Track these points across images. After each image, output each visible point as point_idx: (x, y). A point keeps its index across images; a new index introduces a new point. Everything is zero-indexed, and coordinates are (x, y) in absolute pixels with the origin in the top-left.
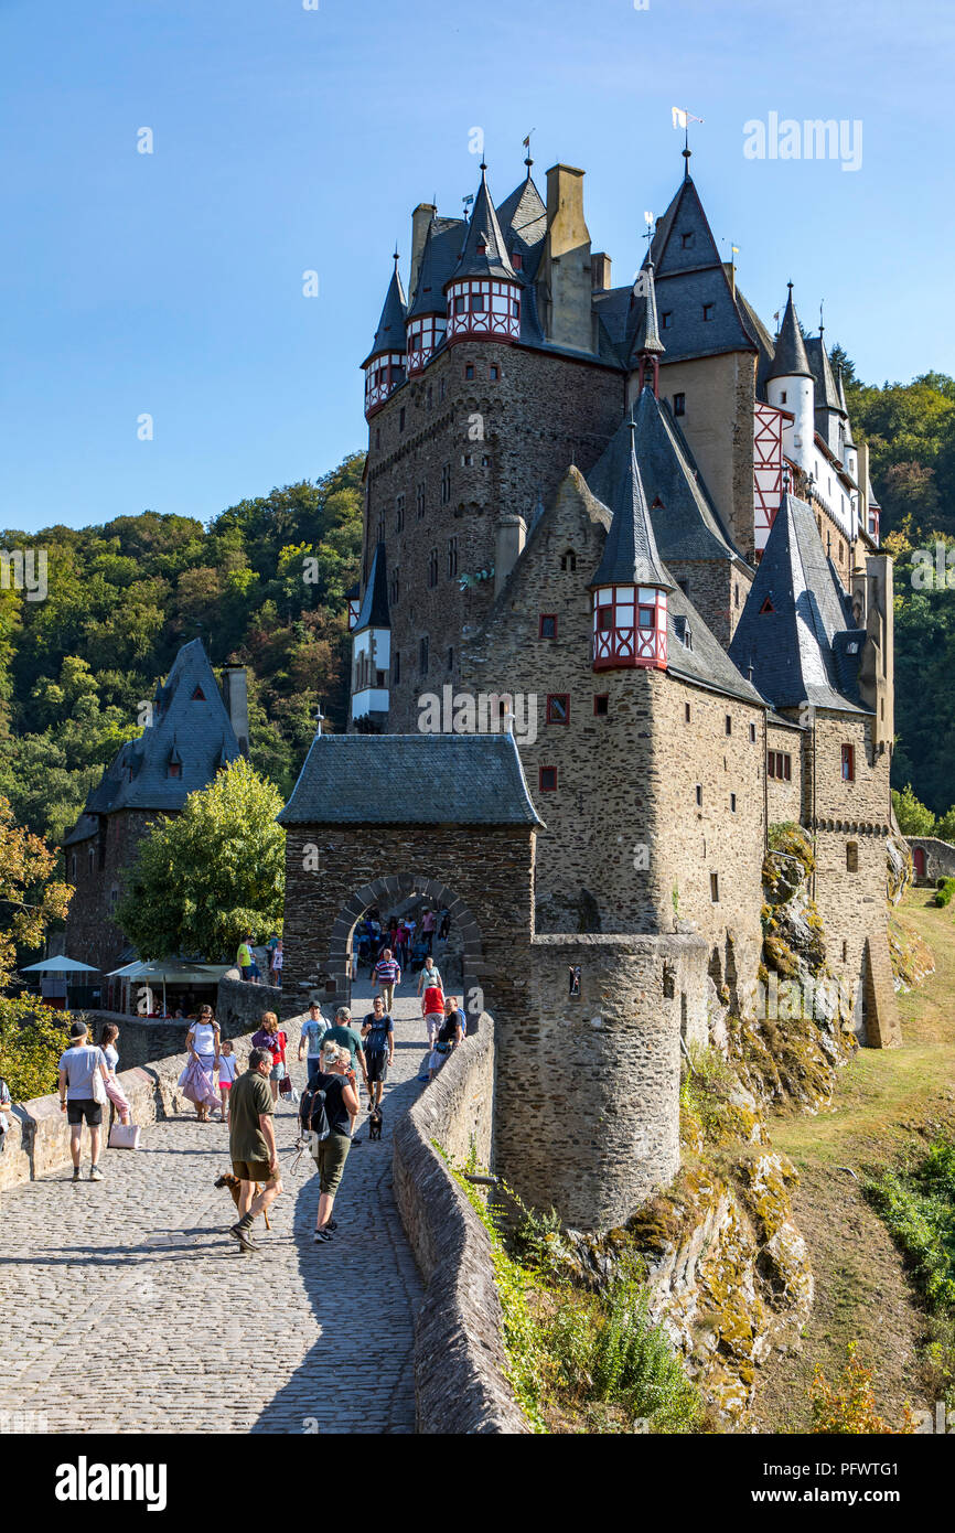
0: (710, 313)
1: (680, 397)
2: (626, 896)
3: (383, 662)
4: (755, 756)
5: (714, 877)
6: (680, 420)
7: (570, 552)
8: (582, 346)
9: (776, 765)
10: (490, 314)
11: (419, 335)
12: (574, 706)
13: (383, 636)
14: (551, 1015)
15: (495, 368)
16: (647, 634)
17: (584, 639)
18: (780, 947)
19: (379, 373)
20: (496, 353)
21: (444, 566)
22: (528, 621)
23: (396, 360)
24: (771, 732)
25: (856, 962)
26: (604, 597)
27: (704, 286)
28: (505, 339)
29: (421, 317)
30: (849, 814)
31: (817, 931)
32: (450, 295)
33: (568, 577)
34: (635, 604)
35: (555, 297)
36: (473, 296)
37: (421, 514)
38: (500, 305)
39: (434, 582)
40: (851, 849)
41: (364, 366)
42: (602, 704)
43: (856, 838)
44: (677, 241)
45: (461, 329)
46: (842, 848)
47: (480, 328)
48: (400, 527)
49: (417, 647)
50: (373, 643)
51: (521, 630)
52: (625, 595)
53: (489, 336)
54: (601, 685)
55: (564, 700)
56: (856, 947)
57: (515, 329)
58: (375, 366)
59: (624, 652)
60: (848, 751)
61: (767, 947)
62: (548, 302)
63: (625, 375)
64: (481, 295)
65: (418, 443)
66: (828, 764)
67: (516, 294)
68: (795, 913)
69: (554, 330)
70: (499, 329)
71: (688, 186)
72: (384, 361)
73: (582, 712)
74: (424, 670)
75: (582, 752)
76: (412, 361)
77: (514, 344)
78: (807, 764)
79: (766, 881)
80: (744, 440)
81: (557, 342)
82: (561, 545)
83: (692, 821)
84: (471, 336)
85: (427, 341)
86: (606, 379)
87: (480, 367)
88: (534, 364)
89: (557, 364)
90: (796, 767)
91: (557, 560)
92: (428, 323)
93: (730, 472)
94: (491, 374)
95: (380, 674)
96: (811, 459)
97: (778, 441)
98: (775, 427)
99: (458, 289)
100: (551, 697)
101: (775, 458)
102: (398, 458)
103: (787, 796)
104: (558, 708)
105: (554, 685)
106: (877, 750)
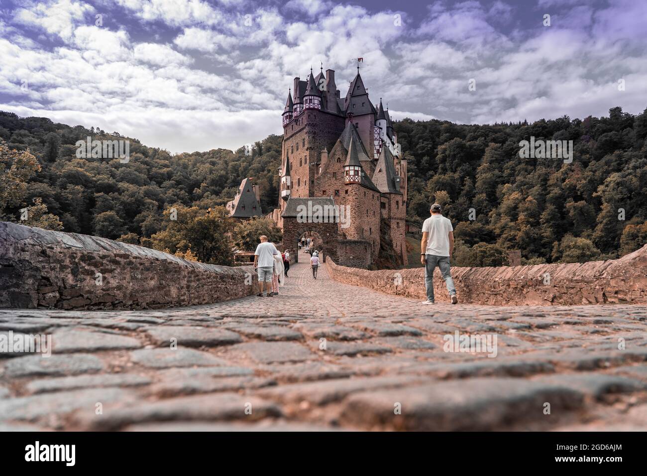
0: (364, 105)
1: (357, 124)
2: (353, 233)
3: (289, 184)
4: (378, 203)
5: (370, 229)
6: (357, 129)
7: (339, 158)
8: (334, 112)
9: (383, 205)
10: (314, 104)
11: (296, 109)
12: (340, 192)
13: (289, 178)
14: (341, 256)
15: (315, 116)
16: (357, 177)
17: (342, 177)
18: (384, 244)
19: (287, 117)
20: (315, 113)
21: (303, 161)
22: (330, 174)
23: (290, 114)
24: (382, 198)
25: (399, 248)
26: (347, 168)
27: (363, 99)
28: (317, 109)
29: (297, 104)
30: (398, 216)
31: (391, 241)
32: (304, 99)
33: (339, 164)
34: (354, 170)
36: (310, 99)
37: (297, 150)
38: (316, 102)
39: (301, 165)
40: (398, 223)
41: (283, 115)
42: (346, 192)
43: (398, 221)
44: (356, 88)
45: (307, 107)
46: (396, 224)
47: (311, 107)
48: (292, 153)
49: (297, 180)
50: (286, 179)
51: (329, 176)
52: (352, 168)
53: (314, 109)
54: (347, 188)
55: (338, 191)
56: (399, 244)
57: (319, 107)
58: (285, 115)
59: (352, 180)
60: (397, 202)
61: (381, 245)
62: (327, 101)
63: (345, 118)
64: (312, 99)
65: (297, 133)
66: (393, 205)
67: (320, 99)
68: (386, 237)
69: (328, 108)
70: (316, 107)
71: (359, 76)
72: (288, 114)
73: (342, 194)
74: (299, 185)
75: (342, 202)
76: (295, 114)
77: (319, 111)
78: (390, 205)
79: (381, 230)
80: (372, 133)
81: (329, 111)
82: (338, 157)
83: (366, 217)
84: (309, 109)
85: (298, 109)
86: (340, 119)
87: (312, 116)
88: (324, 115)
89: (329, 116)
90: (387, 206)
91: (336, 160)
92: (298, 105)
93: (369, 142)
94: (314, 117)
95: (288, 187)
96: (386, 138)
97: (379, 134)
98: (378, 131)
99: (306, 98)
100: (336, 190)
101: (378, 138)
102: (291, 136)
103: (385, 212)
104: (337, 193)
105: (336, 188)
106: (403, 202)
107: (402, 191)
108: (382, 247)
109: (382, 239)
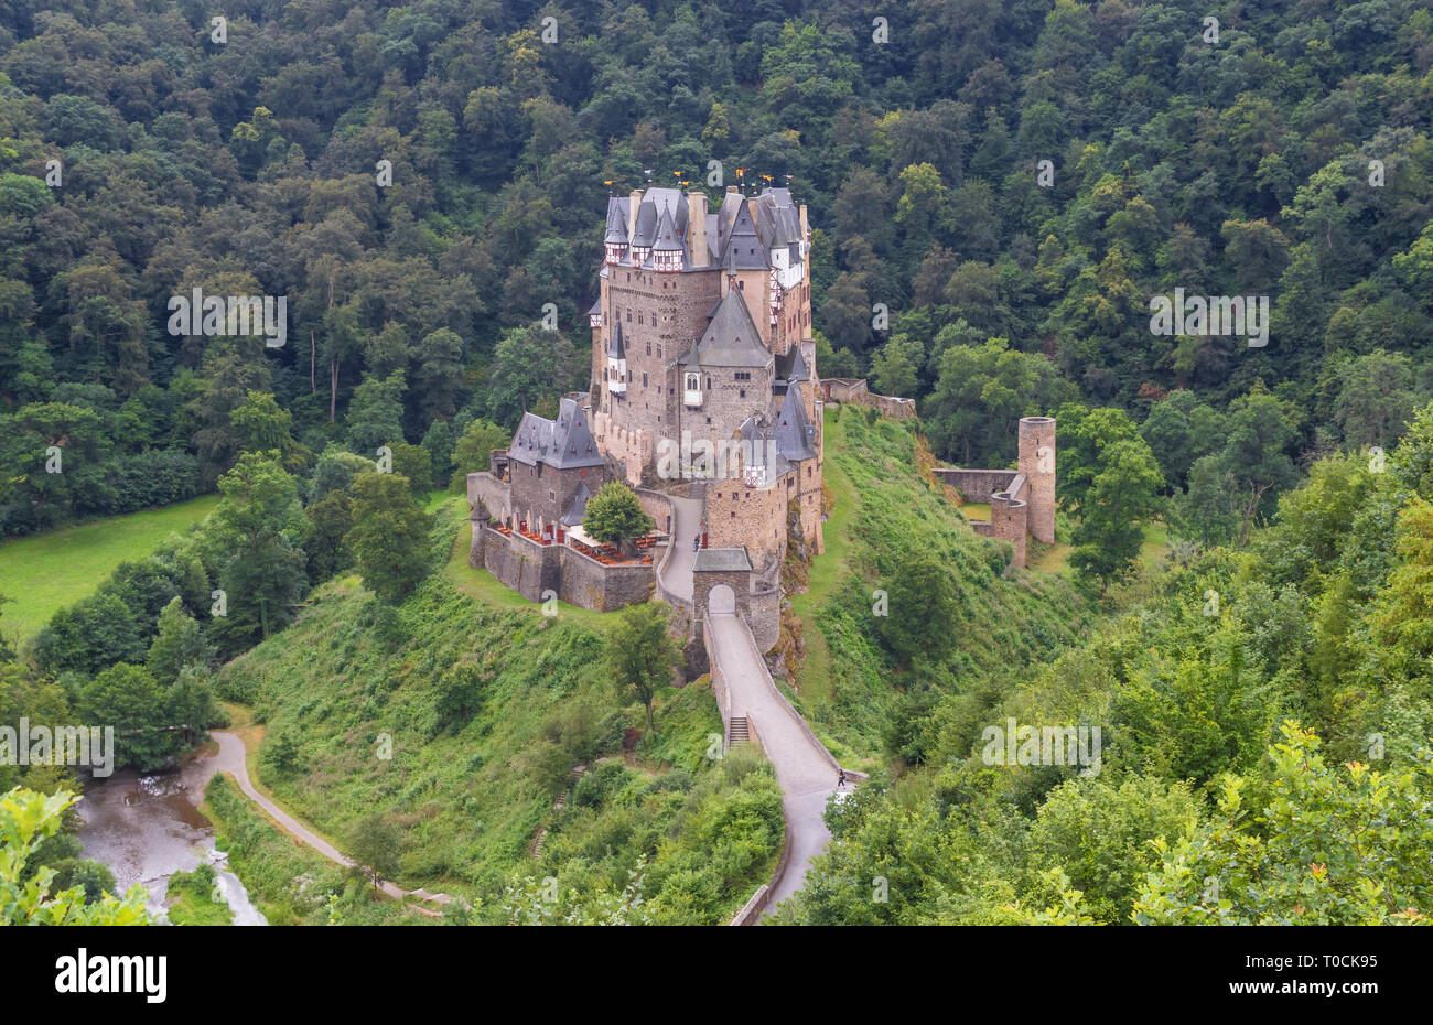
0: (754, 252)
1: (741, 283)
3: (623, 372)
5: (777, 531)
6: (742, 293)
8: (704, 264)
9: (790, 483)
10: (673, 264)
11: (638, 254)
12: (740, 495)
13: (623, 362)
15: (675, 282)
18: (792, 540)
19: (615, 251)
20: (674, 278)
25: (812, 531)
27: (751, 242)
30: (811, 488)
31: (802, 531)
35: (694, 249)
36: (666, 257)
37: (641, 322)
38: (676, 259)
39: (649, 355)
40: (811, 497)
42: (748, 495)
43: (811, 494)
44: (739, 222)
46: (808, 499)
47: (669, 270)
48: (629, 320)
49: (641, 375)
50: (619, 365)
53: (672, 272)
54: (747, 490)
55: (737, 493)
56: (812, 526)
57: (681, 267)
60: (810, 469)
61: (788, 543)
62: (692, 251)
63: (720, 271)
64: (669, 257)
65: (638, 293)
66: (804, 473)
67: (681, 253)
68: (796, 529)
69: (695, 261)
73: (742, 497)
74: (645, 384)
75: (742, 508)
76: (635, 262)
77: (679, 272)
78: (799, 478)
79: (788, 524)
81: (696, 266)
83: (770, 520)
84: (665, 273)
86: (713, 275)
87: (669, 284)
88: (688, 278)
89: (696, 275)
90: (795, 480)
94: (673, 286)
95: (623, 377)
100: (734, 493)
103: (793, 491)
104: (735, 496)
105: (734, 490)
106: (818, 466)
107: (816, 450)
108: (789, 545)
109: (790, 533)
